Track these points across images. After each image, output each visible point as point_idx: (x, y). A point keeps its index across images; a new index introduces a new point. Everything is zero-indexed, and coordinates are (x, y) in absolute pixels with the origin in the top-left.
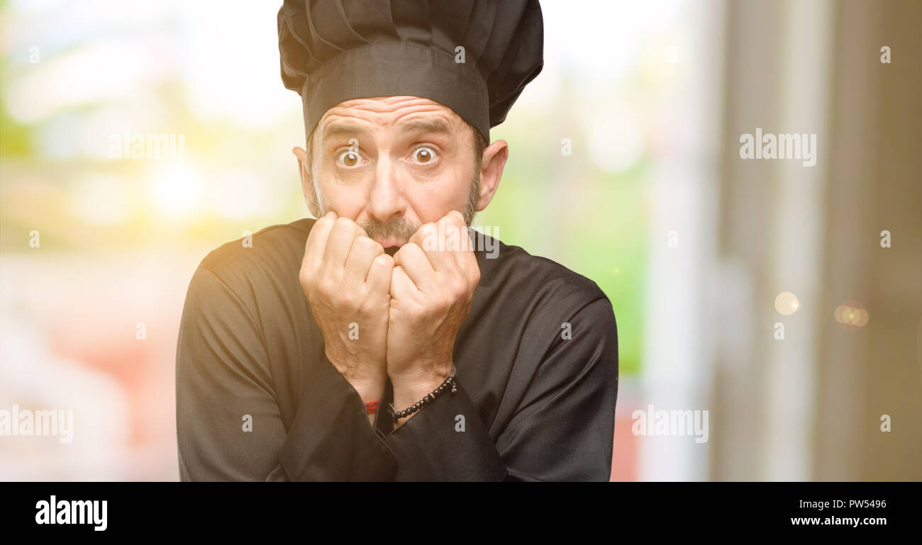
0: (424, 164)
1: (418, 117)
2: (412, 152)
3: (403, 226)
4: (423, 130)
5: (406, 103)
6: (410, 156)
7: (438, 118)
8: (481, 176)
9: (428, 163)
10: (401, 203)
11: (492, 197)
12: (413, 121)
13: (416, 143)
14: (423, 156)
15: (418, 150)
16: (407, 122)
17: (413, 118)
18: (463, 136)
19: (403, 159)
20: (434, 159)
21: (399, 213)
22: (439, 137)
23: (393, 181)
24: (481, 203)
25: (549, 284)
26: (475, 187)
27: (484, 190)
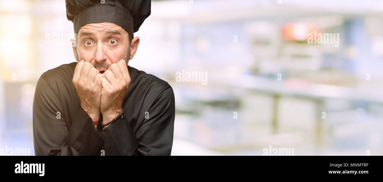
0: (113, 44)
1: (111, 29)
2: (109, 41)
3: (106, 65)
4: (112, 34)
5: (107, 25)
6: (108, 42)
7: (117, 29)
8: (131, 48)
9: (114, 44)
10: (105, 57)
11: (134, 55)
12: (109, 31)
13: (110, 38)
14: (112, 42)
15: (111, 40)
16: (107, 31)
17: (109, 30)
18: (125, 35)
19: (106, 43)
20: (116, 43)
21: (105, 60)
22: (117, 36)
23: (103, 50)
24: (131, 57)
25: (153, 83)
26: (129, 52)
27: (132, 53)
